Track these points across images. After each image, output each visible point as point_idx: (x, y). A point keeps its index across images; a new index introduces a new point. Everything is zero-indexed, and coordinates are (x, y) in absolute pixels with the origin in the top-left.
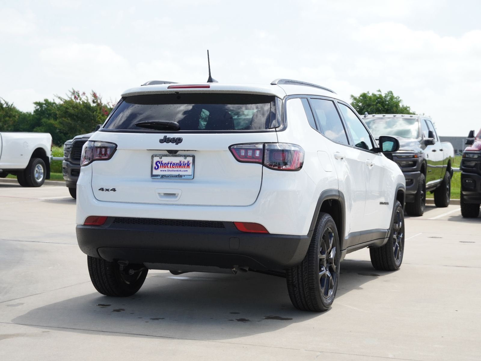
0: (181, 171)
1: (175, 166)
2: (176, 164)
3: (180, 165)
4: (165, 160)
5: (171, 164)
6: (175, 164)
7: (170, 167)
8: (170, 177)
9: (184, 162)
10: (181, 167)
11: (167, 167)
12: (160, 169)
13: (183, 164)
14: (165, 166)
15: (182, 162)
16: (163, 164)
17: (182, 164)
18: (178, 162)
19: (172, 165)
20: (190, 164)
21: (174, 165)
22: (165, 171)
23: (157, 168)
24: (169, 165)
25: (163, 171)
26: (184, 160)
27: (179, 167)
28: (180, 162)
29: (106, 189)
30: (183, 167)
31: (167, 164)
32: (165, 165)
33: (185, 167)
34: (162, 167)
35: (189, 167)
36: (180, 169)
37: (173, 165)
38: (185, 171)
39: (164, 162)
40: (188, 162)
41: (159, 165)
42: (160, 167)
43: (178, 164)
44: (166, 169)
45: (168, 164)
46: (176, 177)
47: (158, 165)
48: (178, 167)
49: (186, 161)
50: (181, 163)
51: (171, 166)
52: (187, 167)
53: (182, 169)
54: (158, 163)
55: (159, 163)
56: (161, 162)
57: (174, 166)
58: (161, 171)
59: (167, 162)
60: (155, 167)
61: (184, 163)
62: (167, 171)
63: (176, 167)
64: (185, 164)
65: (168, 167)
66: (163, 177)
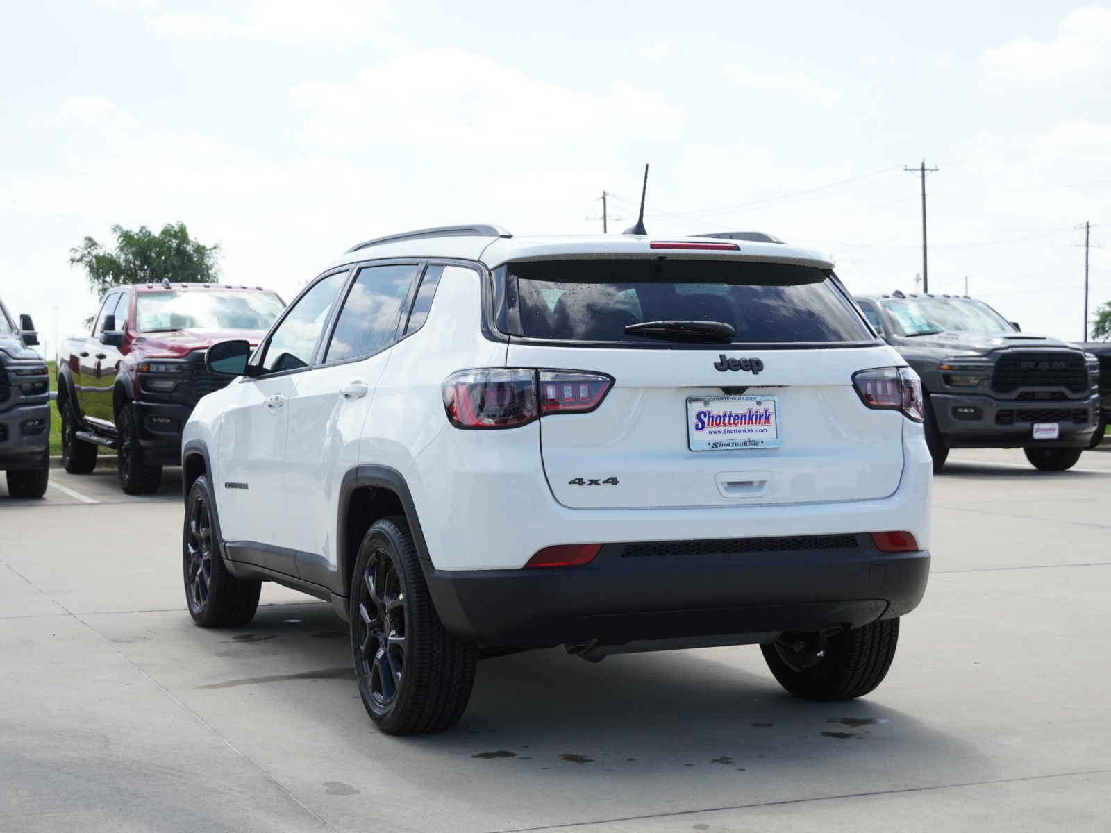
0: (752, 431)
1: (739, 421)
2: (742, 416)
3: (749, 418)
4: (718, 408)
5: (730, 416)
6: (738, 416)
7: (730, 424)
8: (731, 445)
9: (757, 412)
10: (752, 423)
11: (722, 423)
12: (707, 429)
13: (757, 416)
14: (718, 422)
15: (753, 412)
16: (713, 417)
17: (753, 415)
18: (745, 412)
19: (732, 418)
20: (769, 415)
21: (737, 419)
22: (720, 432)
23: (700, 426)
24: (727, 419)
25: (715, 432)
26: (757, 407)
27: (749, 423)
28: (750, 412)
29: (589, 480)
30: (756, 423)
31: (722, 418)
32: (719, 420)
33: (760, 423)
34: (712, 424)
35: (769, 423)
36: (750, 428)
37: (735, 419)
38: (761, 431)
39: (715, 413)
40: (766, 411)
41: (706, 420)
42: (708, 425)
43: (745, 416)
44: (721, 428)
45: (725, 416)
46: (745, 444)
47: (704, 421)
48: (745, 424)
49: (762, 411)
50: (751, 414)
51: (732, 422)
52: (765, 423)
53: (755, 428)
54: (702, 416)
55: (705, 417)
56: (710, 413)
57: (736, 421)
58: (710, 432)
59: (721, 413)
60: (697, 426)
61: (758, 414)
62: (723, 432)
63: (741, 424)
64: (760, 415)
65: (724, 424)
66: (717, 446)
